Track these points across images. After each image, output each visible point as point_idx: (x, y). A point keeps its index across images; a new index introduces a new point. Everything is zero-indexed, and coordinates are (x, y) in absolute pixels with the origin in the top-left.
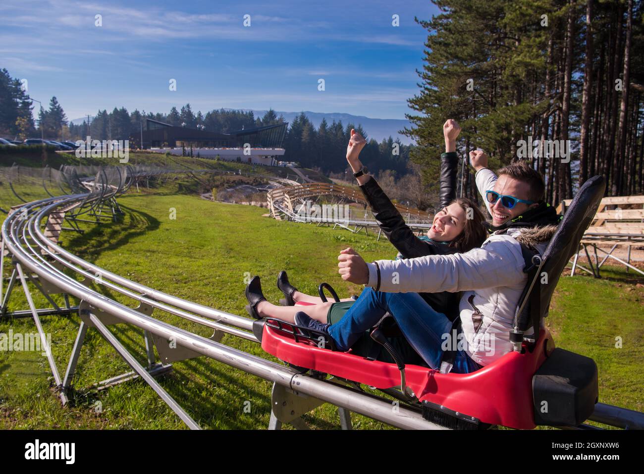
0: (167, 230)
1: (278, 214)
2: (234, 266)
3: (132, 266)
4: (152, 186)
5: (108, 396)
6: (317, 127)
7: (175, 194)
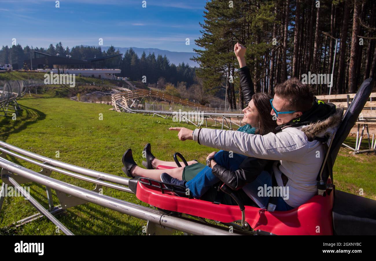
0: (51, 119)
1: (119, 108)
2: (96, 140)
3: (31, 143)
4: (39, 92)
5: (24, 231)
6: (140, 57)
7: (54, 98)
